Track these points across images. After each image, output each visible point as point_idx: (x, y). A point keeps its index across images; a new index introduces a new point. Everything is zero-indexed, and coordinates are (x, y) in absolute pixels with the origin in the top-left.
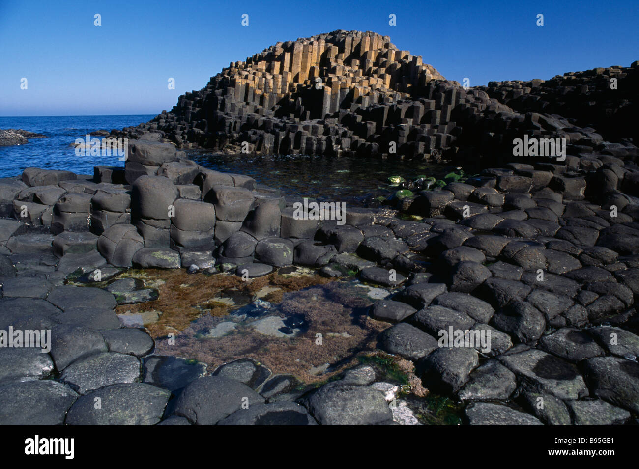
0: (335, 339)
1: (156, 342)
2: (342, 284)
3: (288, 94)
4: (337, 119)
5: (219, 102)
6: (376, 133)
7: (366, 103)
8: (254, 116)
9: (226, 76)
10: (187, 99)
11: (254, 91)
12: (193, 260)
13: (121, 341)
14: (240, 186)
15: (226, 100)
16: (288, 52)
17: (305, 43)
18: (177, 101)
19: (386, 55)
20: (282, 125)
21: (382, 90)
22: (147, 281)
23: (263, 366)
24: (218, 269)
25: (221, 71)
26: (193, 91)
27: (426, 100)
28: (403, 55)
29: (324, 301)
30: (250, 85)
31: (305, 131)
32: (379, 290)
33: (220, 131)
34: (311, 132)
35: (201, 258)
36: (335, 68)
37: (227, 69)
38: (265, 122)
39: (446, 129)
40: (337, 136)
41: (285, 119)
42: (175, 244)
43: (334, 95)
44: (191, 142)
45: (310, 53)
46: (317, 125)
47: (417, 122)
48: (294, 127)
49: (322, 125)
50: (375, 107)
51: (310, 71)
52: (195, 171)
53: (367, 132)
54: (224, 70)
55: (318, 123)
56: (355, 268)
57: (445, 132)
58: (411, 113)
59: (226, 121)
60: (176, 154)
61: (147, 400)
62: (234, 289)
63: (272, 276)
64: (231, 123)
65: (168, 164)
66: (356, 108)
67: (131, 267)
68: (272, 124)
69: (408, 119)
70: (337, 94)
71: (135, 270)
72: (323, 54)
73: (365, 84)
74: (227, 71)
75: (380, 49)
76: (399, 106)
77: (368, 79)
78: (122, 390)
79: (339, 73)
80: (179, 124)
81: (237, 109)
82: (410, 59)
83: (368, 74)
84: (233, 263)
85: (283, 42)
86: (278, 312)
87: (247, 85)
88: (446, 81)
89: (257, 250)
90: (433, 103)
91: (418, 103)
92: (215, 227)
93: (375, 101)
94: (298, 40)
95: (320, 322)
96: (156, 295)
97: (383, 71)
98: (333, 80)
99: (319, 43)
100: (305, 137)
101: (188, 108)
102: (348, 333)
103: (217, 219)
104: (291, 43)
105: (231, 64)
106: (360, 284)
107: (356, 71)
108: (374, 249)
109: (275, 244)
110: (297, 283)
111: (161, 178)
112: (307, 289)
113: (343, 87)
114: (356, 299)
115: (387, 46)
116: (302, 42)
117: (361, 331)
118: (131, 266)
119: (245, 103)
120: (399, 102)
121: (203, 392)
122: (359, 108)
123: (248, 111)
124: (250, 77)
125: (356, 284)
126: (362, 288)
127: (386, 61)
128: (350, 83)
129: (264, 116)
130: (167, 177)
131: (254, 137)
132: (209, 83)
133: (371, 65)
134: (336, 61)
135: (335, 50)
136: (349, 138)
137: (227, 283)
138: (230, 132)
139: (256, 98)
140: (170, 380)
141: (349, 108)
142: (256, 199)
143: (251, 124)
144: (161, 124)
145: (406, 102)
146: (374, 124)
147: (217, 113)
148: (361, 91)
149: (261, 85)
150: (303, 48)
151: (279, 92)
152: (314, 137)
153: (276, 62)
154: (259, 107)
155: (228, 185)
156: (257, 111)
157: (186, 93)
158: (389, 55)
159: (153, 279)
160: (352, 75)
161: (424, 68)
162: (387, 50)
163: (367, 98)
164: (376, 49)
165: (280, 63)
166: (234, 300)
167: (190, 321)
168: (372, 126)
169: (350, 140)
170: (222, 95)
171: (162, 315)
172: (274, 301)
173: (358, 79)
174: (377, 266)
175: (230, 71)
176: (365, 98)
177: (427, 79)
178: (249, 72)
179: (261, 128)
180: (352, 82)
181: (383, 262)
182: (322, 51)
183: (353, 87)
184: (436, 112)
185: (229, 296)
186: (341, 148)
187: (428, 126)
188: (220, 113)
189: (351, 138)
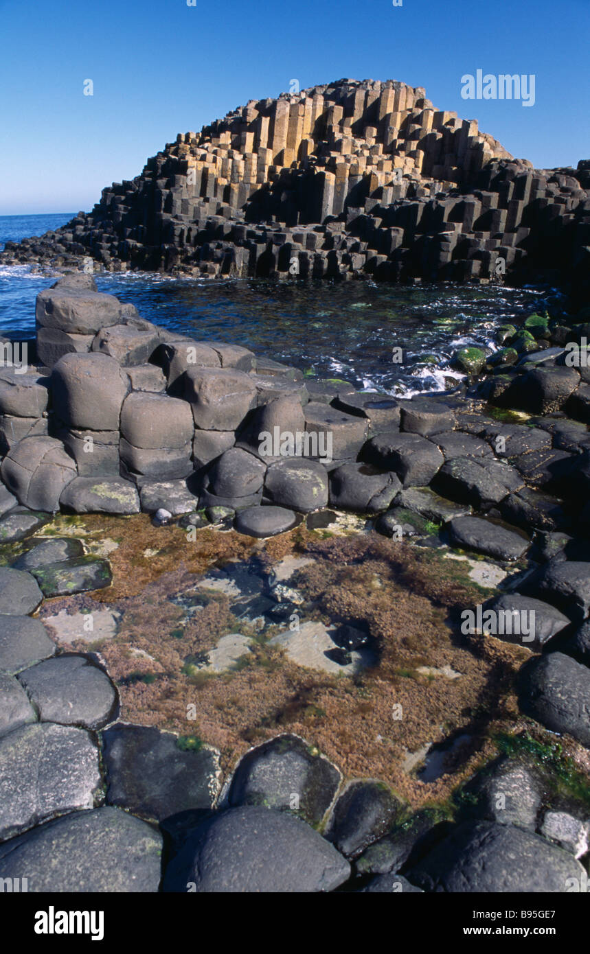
0: (434, 684)
1: (120, 689)
2: (422, 553)
3: (268, 184)
4: (343, 224)
5: (164, 197)
6: (403, 245)
7: (388, 199)
8: (218, 219)
9: (173, 157)
10: (115, 193)
11: (216, 180)
12: (160, 500)
13: (59, 700)
14: (231, 366)
15: (174, 194)
16: (266, 116)
17: (293, 101)
18: (100, 196)
19: (419, 119)
20: (260, 233)
21: (413, 178)
22: (87, 542)
23: (323, 756)
24: (204, 518)
25: (164, 148)
26: (124, 182)
27: (484, 193)
28: (446, 119)
29: (396, 590)
30: (210, 172)
31: (295, 244)
32: (486, 565)
33: (167, 243)
34: (305, 244)
35: (173, 495)
36: (340, 142)
37: (172, 145)
38: (233, 228)
39: (514, 240)
40: (345, 251)
41: (264, 225)
42: (128, 469)
43: (339, 186)
44: (123, 261)
45: (300, 117)
46: (314, 233)
47: (469, 228)
48: (280, 238)
49: (322, 234)
50: (403, 205)
51: (301, 146)
52: (154, 341)
53: (390, 243)
54: (168, 146)
55: (316, 229)
56: (438, 519)
57: (513, 244)
58: (460, 213)
59: (175, 227)
60: (120, 312)
61: (125, 868)
62: (235, 560)
63: (299, 533)
64: (182, 231)
65: (109, 330)
66: (373, 205)
67: (58, 512)
68: (245, 233)
69: (456, 224)
70: (344, 183)
71: (65, 517)
72: (320, 118)
73: (387, 166)
74: (173, 148)
75: (410, 110)
76: (440, 202)
77: (392, 159)
78: (74, 841)
79: (346, 150)
80: (105, 232)
81: (191, 209)
82: (458, 125)
83: (391, 151)
84: (228, 506)
85: (257, 101)
86: (318, 612)
87: (205, 171)
88: (516, 162)
89: (267, 483)
90: (495, 196)
91: (471, 198)
92: (193, 440)
93: (403, 194)
94: (281, 96)
95: (399, 639)
96: (107, 576)
97: (414, 145)
98: (338, 162)
99: (315, 101)
100: (296, 253)
101: (117, 208)
102: (453, 667)
103: (196, 427)
104: (271, 102)
105: (179, 136)
106: (451, 552)
107: (373, 147)
108: (467, 484)
109: (298, 473)
110: (342, 550)
111: (99, 357)
112: (359, 561)
113: (352, 173)
114: (453, 587)
115: (420, 104)
116: (289, 100)
117: (476, 663)
118: (58, 509)
119: (202, 199)
120: (440, 196)
121: (236, 868)
122: (378, 205)
123: (208, 211)
124: (210, 157)
125: (443, 552)
126: (456, 562)
127: (420, 130)
128: (364, 166)
129: (231, 219)
130: (108, 355)
131: (219, 252)
132: (145, 167)
133: (395, 137)
134: (341, 131)
135: (339, 112)
136: (362, 253)
137: (222, 548)
138: (181, 245)
139: (218, 190)
140: (156, 791)
141: (363, 206)
142: (260, 390)
143: (212, 231)
144: (78, 233)
145: (451, 196)
146: (402, 230)
147: (161, 215)
148: (381, 180)
149: (226, 170)
150: (291, 110)
151: (254, 180)
152: (310, 253)
153: (248, 134)
154: (224, 205)
155: (212, 366)
156: (220, 211)
157: (113, 184)
158: (424, 119)
159: (97, 538)
160: (366, 153)
161: (481, 141)
162: (420, 111)
163: (391, 190)
164: (403, 109)
165: (253, 134)
166: (238, 584)
167: (171, 634)
168: (398, 235)
169: (364, 256)
170: (167, 186)
171: (121, 619)
172: (307, 587)
173: (376, 159)
174: (473, 515)
175: (178, 148)
176: (387, 191)
177: (486, 159)
178: (207, 149)
179: (228, 238)
180: (367, 164)
181: (483, 506)
182: (319, 113)
183: (368, 173)
184: (500, 213)
185: (229, 576)
186: (351, 270)
187: (486, 235)
188: (166, 216)
189: (366, 253)
